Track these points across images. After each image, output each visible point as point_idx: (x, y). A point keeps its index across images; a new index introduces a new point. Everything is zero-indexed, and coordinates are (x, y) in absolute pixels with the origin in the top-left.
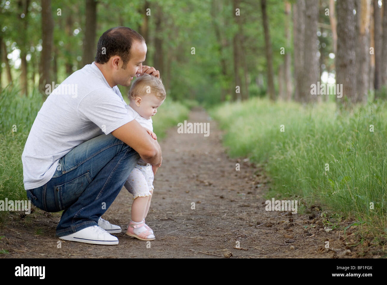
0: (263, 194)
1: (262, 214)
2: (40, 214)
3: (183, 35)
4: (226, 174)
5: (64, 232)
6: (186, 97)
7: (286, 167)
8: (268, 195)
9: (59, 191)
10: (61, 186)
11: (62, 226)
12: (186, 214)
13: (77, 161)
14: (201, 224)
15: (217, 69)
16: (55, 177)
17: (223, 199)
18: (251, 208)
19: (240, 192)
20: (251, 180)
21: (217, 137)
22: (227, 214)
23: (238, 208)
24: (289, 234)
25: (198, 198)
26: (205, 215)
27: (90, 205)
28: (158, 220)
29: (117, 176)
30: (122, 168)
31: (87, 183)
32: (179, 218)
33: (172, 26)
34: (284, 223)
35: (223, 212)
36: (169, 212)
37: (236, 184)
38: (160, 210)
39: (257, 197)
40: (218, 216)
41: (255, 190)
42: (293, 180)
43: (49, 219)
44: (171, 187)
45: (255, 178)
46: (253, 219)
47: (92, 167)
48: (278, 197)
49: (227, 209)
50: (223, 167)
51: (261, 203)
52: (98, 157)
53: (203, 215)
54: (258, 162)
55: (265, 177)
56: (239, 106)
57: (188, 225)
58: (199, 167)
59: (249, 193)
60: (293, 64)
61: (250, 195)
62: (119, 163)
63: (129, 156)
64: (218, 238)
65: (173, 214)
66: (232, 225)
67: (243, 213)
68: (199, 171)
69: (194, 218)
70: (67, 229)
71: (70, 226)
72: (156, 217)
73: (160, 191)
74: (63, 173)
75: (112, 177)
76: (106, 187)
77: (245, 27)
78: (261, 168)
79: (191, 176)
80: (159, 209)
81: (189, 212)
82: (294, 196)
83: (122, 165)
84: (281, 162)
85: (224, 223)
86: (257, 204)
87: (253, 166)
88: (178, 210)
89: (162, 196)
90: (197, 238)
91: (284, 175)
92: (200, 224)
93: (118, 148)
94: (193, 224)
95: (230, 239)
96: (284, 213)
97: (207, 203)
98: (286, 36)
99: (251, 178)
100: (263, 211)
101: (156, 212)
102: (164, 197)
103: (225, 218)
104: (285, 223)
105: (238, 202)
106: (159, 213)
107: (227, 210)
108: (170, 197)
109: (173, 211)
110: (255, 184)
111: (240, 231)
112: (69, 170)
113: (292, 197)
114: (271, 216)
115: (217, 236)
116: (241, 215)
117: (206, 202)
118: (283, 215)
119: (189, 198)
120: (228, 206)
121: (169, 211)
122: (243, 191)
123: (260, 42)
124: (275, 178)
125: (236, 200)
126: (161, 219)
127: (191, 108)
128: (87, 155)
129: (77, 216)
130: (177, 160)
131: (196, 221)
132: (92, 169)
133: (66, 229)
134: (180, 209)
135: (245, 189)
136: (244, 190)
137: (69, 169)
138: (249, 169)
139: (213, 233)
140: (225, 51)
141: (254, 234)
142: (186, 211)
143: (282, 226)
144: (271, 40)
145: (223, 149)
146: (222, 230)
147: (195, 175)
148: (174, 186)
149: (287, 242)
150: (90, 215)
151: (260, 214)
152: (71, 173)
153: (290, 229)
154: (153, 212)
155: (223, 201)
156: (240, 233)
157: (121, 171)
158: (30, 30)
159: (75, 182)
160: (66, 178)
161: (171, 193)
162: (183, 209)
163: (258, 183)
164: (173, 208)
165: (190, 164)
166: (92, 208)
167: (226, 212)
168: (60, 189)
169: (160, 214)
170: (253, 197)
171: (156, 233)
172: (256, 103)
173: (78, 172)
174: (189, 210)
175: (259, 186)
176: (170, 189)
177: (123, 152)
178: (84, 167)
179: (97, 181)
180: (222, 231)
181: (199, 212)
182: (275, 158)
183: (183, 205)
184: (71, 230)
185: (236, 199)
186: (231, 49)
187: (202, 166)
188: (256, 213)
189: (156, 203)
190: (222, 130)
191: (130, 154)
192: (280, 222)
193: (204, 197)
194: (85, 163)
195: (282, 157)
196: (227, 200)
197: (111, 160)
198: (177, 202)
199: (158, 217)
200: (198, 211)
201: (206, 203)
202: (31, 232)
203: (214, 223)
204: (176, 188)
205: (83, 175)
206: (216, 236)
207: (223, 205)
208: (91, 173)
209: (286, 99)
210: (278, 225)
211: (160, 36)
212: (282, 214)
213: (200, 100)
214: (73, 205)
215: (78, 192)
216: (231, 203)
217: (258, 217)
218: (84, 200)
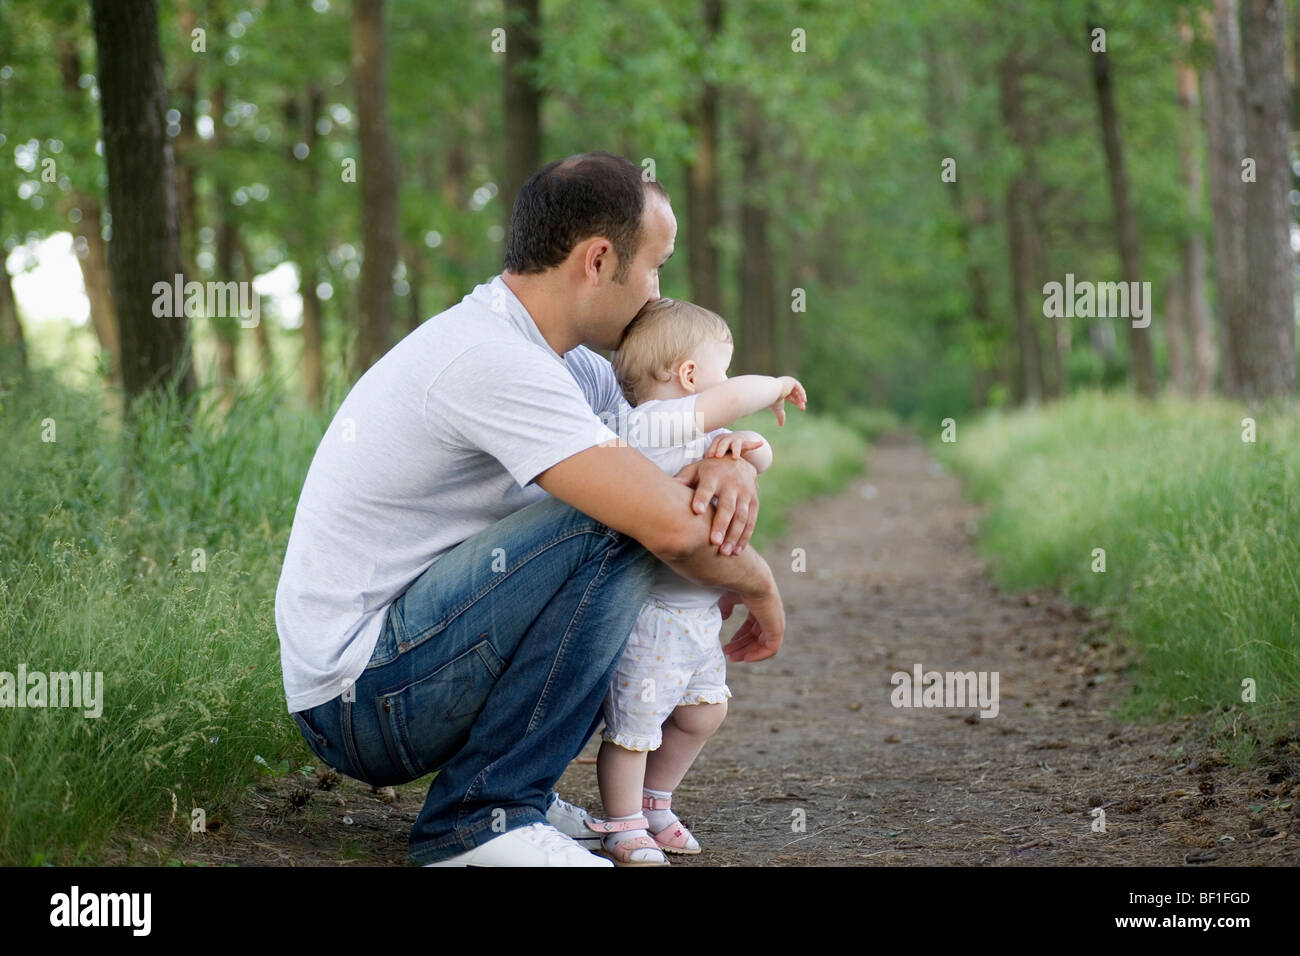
0: (1113, 707)
1: (1107, 771)
2: (358, 792)
3: (835, 192)
4: (988, 645)
5: (434, 848)
6: (856, 397)
7: (1189, 611)
8: (1128, 709)
9: (392, 711)
10: (399, 695)
11: (426, 829)
12: (849, 780)
13: (445, 607)
14: (898, 811)
15: (955, 303)
16: (374, 664)
17: (975, 727)
18: (1072, 752)
19: (1035, 701)
20: (1072, 661)
21: (960, 525)
22: (989, 774)
23: (1027, 753)
24: (1199, 835)
25: (890, 726)
26: (913, 779)
27: (510, 755)
28: (755, 801)
29: (586, 642)
30: (600, 615)
31: (485, 675)
32: (825, 793)
33: (797, 162)
34: (1181, 798)
35: (975, 770)
36: (793, 775)
37: (1021, 676)
38: (759, 769)
39: (1092, 716)
40: (957, 782)
41: (1084, 693)
42: (1212, 656)
43: (386, 807)
44: (799, 692)
45: (1086, 655)
46: (1078, 788)
47: (493, 621)
48: (1164, 715)
49: (988, 760)
50: (978, 623)
51: (1106, 736)
52: (510, 586)
53: (906, 782)
54: (1098, 601)
55: (1121, 651)
56: (1034, 422)
57: (855, 813)
58: (898, 626)
59: (1064, 704)
60: (1211, 273)
61: (1070, 711)
62: (584, 600)
63: (615, 572)
64: (955, 854)
65: (804, 780)
66: (1004, 810)
67: (1042, 769)
68: (896, 638)
69: (875, 790)
70: (444, 837)
71: (452, 830)
72: (746, 791)
73: (763, 706)
74: (401, 650)
75: (569, 649)
76: (554, 684)
77: (1042, 156)
78: (1106, 623)
79: (870, 656)
80: (758, 766)
81: (858, 772)
82: (1218, 708)
83: (596, 604)
84: (1169, 595)
85: (977, 806)
86: (1091, 740)
87: (1080, 615)
88: (821, 765)
89: (767, 724)
90: (884, 855)
91: (1181, 640)
92: (896, 811)
93: (576, 549)
94: (872, 812)
95: (996, 857)
96: (1182, 765)
97: (922, 741)
98: (1184, 179)
99: (1072, 654)
100: (1110, 761)
101: (747, 774)
102: (776, 728)
103: (980, 788)
104: (1185, 798)
105: (1025, 734)
106: (758, 779)
107: (988, 762)
108: (796, 726)
109: (806, 770)
110: (1087, 674)
111: (1030, 829)
112: (420, 640)
113: (1209, 713)
114: (1138, 777)
115: (952, 847)
116: (1037, 775)
117: (917, 738)
118: (1178, 773)
119: (860, 728)
120: (991, 749)
121: (791, 772)
122: (1045, 699)
123: (1098, 205)
124: (1152, 652)
125: (1019, 729)
126: (763, 796)
127: (873, 437)
128: (473, 584)
129: (474, 797)
130: (823, 604)
131: (883, 801)
132: (494, 630)
133: (440, 839)
134: (828, 764)
135: (1053, 693)
136: (1047, 695)
137: (420, 634)
138: (1064, 628)
139: (939, 838)
140: (978, 239)
141: (1080, 837)
142: (850, 768)
143: (1177, 807)
144: (1134, 196)
145: (979, 566)
146: (972, 827)
147: (881, 650)
148: (810, 691)
149: (1191, 858)
150: (517, 789)
151: (1101, 772)
152: (427, 646)
153: (1202, 818)
154: (738, 775)
155: (976, 733)
156: (1032, 837)
157: (598, 626)
158: (327, 196)
159: (445, 678)
160: (413, 667)
161: (799, 712)
162: (838, 763)
163: (1097, 671)
164: (805, 760)
165: (867, 618)
166: (518, 764)
167: (985, 769)
168: (396, 705)
169: (762, 782)
170: (1079, 716)
171: (748, 843)
172: (1093, 408)
173: (450, 642)
174: (859, 766)
175: (1098, 679)
176: (800, 700)
177: (595, 559)
178: (469, 624)
179: (522, 669)
180: (970, 832)
181: (893, 771)
182: (1150, 582)
183: (841, 750)
184: (458, 844)
185: (1022, 725)
186: (1000, 231)
187: (906, 622)
188: (1086, 768)
189: (748, 746)
190: (978, 502)
191: (617, 564)
192: (1169, 795)
193: (911, 723)
194: (470, 612)
195: (1174, 579)
196: (990, 729)
197: (557, 593)
198: (821, 740)
199: (753, 790)
200: (890, 768)
201: (917, 742)
202: (326, 852)
203: (942, 806)
204: (817, 695)
205: (468, 650)
206: (950, 849)
207: (975, 746)
208: (495, 642)
209: (1193, 392)
210: (1163, 805)
211: (757, 196)
212: (1175, 768)
213: (905, 410)
214: (456, 758)
215: (457, 708)
216: (1002, 738)
217: (1094, 781)
218: (490, 736)
